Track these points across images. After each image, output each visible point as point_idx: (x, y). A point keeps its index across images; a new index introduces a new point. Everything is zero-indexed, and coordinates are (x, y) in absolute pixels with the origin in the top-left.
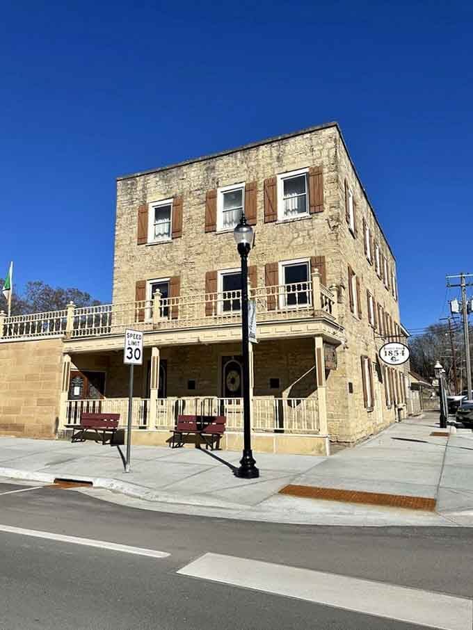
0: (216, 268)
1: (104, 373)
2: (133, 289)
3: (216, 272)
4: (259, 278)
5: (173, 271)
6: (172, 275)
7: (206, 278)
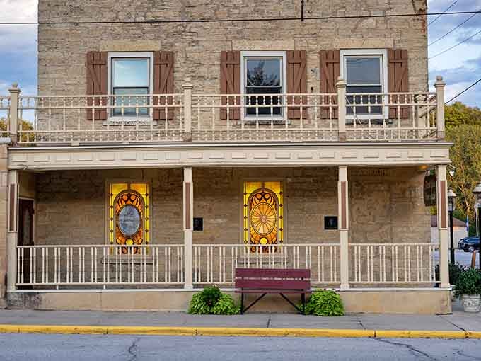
0: (237, 46)
1: (32, 201)
2: (81, 65)
3: (238, 53)
4: (309, 71)
5: (159, 42)
6: (158, 48)
7: (222, 61)
